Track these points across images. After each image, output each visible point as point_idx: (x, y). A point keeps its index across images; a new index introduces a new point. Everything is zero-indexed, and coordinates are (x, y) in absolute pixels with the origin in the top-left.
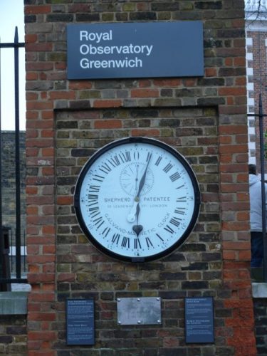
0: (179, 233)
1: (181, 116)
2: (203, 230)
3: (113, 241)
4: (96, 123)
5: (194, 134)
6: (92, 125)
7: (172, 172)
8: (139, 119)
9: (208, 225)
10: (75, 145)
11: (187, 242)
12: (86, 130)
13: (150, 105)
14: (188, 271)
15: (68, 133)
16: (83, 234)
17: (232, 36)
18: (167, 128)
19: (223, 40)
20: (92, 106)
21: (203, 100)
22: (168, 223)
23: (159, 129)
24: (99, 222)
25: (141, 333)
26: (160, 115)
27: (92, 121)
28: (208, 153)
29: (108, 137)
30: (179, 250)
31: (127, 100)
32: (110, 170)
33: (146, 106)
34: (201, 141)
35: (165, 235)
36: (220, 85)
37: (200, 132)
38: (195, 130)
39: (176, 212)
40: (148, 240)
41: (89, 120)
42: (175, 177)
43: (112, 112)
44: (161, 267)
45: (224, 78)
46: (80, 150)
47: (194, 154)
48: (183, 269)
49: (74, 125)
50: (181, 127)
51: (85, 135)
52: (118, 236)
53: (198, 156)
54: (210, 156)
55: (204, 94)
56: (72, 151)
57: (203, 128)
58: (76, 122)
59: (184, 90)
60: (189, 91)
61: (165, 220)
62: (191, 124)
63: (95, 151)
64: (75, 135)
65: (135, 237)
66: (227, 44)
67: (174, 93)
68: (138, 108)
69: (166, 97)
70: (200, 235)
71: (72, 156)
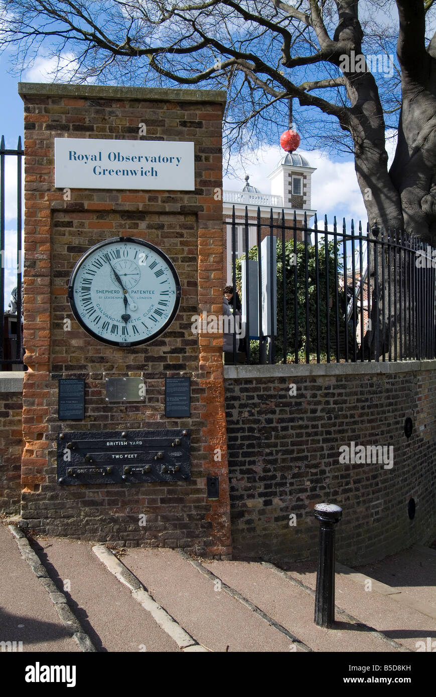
0: (163, 321)
1: (165, 219)
2: (183, 320)
3: (103, 328)
4: (90, 224)
5: (177, 237)
6: (86, 225)
7: (156, 269)
8: (129, 222)
9: (187, 315)
10: (70, 242)
11: (168, 330)
12: (80, 230)
13: (138, 209)
14: (169, 355)
15: (65, 231)
16: (77, 321)
17: (211, 153)
18: (154, 230)
19: (203, 155)
20: (86, 208)
21: (185, 207)
22: (152, 313)
23: (146, 231)
24: (92, 311)
25: (126, 409)
26: (147, 219)
27: (87, 222)
28: (188, 254)
29: (100, 236)
30: (161, 337)
31: (117, 204)
32: (102, 265)
33: (135, 210)
34: (182, 243)
35: (150, 323)
36: (200, 194)
37: (182, 236)
38: (177, 233)
39: (160, 303)
40: (134, 327)
41: (83, 221)
42: (159, 274)
43: (105, 214)
44: (146, 351)
45: (203, 188)
46: (75, 247)
47: (176, 254)
48: (164, 353)
49: (69, 224)
50: (166, 230)
51: (80, 234)
52: (109, 323)
53: (180, 256)
54: (190, 256)
55: (186, 202)
56: (68, 247)
57: (184, 231)
58: (72, 222)
59: (168, 197)
60: (173, 198)
61: (149, 311)
62: (174, 228)
64: (71, 234)
65: (124, 325)
66: (207, 159)
67: (160, 199)
68: (128, 211)
69: (153, 203)
70: (180, 324)
71: (68, 251)
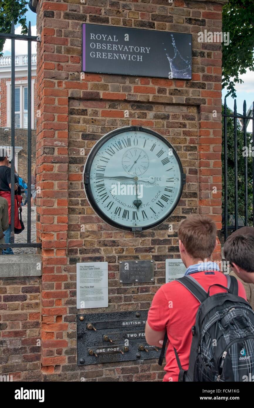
0: (169, 207)
1: (170, 110)
2: (185, 205)
3: (116, 213)
4: (103, 112)
5: (180, 127)
6: (100, 113)
7: (163, 157)
8: (138, 111)
9: (189, 201)
10: (85, 130)
11: (173, 215)
12: (94, 118)
13: (149, 100)
14: (173, 238)
15: (79, 119)
16: (91, 207)
17: (213, 50)
18: (160, 120)
19: (206, 51)
20: (101, 97)
21: (189, 99)
22: (159, 199)
23: (153, 121)
24: (105, 196)
25: (138, 289)
26: (154, 109)
27: (100, 110)
28: (190, 143)
29: (112, 125)
30: (167, 221)
31: (130, 95)
32: (114, 153)
33: (146, 101)
34: (185, 133)
35: (157, 208)
36: (203, 88)
37: (184, 126)
38: (181, 123)
39: (166, 190)
40: (143, 212)
41: (97, 109)
42: (165, 162)
43: (116, 104)
44: (153, 235)
45: (206, 82)
46: (89, 135)
47: (180, 143)
48: (169, 236)
49: (84, 112)
50: (171, 120)
51: (93, 121)
52: (120, 208)
53: (182, 145)
54: (192, 145)
55: (191, 95)
56: (83, 135)
57: (187, 122)
58: (86, 110)
59: (175, 89)
60: (179, 91)
61: (157, 197)
62: (178, 119)
63: (102, 136)
64: (85, 121)
65: (135, 210)
66: (209, 55)
67: (168, 91)
68: (139, 102)
69: (162, 95)
70: (183, 209)
71: (82, 139)
